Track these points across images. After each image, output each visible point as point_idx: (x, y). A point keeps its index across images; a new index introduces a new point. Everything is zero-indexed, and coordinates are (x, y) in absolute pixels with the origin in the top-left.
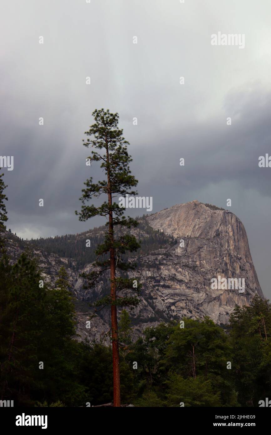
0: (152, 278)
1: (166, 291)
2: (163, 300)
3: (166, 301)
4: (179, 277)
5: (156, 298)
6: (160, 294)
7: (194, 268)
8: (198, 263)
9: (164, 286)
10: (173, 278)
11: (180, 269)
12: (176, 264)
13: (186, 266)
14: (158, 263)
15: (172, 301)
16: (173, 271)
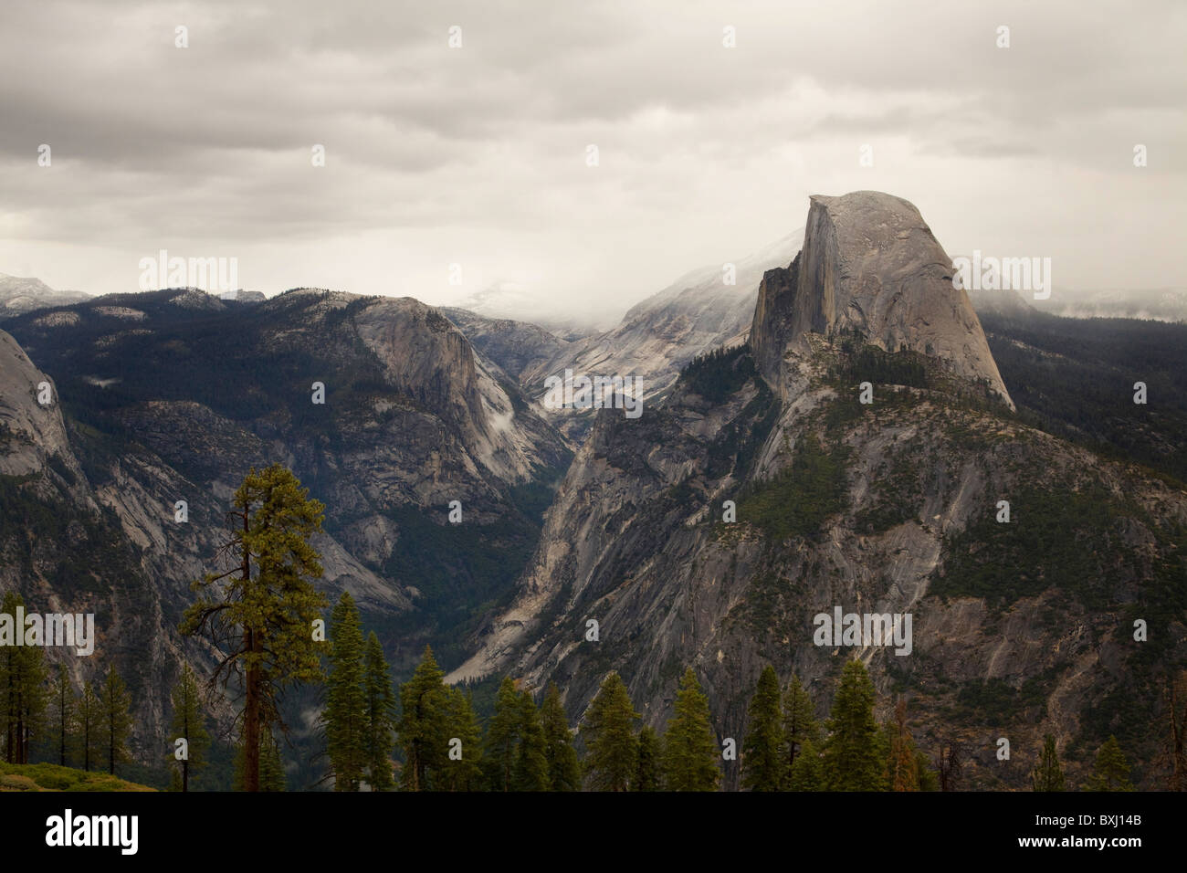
0: (365, 462)
1: (381, 476)
2: (377, 486)
3: (381, 487)
4: (393, 457)
5: (370, 485)
6: (373, 478)
7: (408, 447)
8: (413, 441)
9: (379, 470)
10: (387, 460)
11: (395, 449)
12: (391, 443)
13: (400, 446)
14: (372, 442)
15: (385, 485)
16: (388, 451)
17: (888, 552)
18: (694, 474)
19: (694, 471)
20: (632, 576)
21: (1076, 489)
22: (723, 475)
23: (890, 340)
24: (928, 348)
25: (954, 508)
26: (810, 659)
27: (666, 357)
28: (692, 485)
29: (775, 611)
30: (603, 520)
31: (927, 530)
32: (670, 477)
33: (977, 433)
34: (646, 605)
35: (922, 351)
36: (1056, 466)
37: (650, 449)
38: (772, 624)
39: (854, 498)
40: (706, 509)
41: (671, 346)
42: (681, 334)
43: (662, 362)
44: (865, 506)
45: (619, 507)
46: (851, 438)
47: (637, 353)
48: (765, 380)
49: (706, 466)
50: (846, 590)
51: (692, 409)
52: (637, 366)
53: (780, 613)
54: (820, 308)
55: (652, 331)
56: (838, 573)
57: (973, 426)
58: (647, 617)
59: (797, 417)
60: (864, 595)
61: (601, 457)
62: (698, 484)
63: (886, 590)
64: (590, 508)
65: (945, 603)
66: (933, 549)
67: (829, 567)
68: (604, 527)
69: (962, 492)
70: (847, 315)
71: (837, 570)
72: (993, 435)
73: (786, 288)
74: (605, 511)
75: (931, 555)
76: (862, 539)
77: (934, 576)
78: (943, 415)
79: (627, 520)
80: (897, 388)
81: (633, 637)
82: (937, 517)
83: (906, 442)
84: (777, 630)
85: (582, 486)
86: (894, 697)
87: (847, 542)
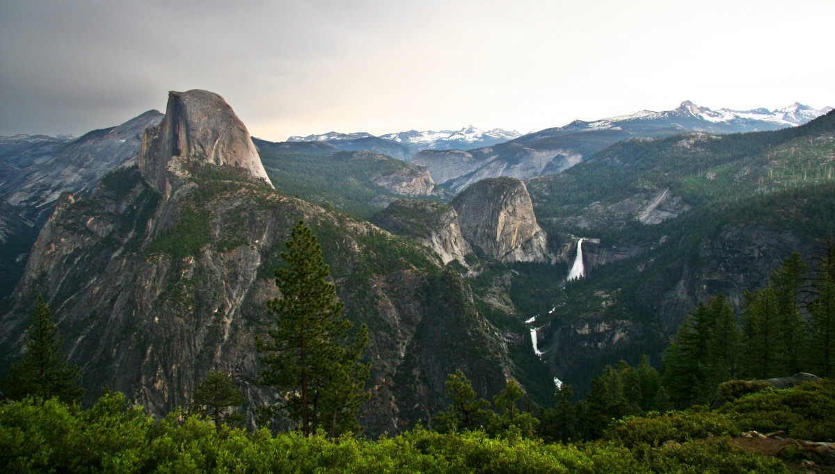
17: (236, 260)
18: (114, 231)
19: (113, 229)
20: (84, 286)
21: (319, 224)
22: (129, 231)
23: (217, 160)
24: (236, 164)
25: (264, 237)
26: (204, 316)
27: (79, 174)
28: (114, 237)
29: (182, 294)
30: (63, 258)
31: (253, 248)
32: (100, 233)
33: (271, 201)
34: (97, 299)
35: (234, 165)
36: (309, 214)
37: (88, 219)
38: (182, 300)
39: (215, 235)
40: (122, 248)
41: (82, 170)
42: (87, 163)
43: (77, 177)
44: (220, 239)
45: (72, 251)
46: (208, 206)
47: (62, 173)
48: (148, 183)
49: (120, 226)
50: (217, 280)
51: (109, 198)
52: (62, 180)
53: (185, 294)
54: (176, 146)
55: (71, 162)
56: (212, 272)
57: (268, 198)
58: (98, 306)
59: (179, 197)
60: (226, 282)
61: (60, 225)
62: (116, 236)
63: (237, 278)
64: (55, 252)
65: (267, 281)
66: (257, 257)
67: (208, 270)
68: (64, 261)
69: (267, 229)
70: (195, 148)
71: (211, 271)
72: (278, 202)
73: (156, 137)
74: (64, 252)
75: (257, 260)
76: (222, 255)
77: (259, 268)
78: (253, 193)
79: (77, 257)
80: (227, 181)
81: (91, 317)
82: (257, 241)
83: (237, 207)
84: (185, 303)
85: (50, 241)
86: (248, 329)
87: (214, 257)
